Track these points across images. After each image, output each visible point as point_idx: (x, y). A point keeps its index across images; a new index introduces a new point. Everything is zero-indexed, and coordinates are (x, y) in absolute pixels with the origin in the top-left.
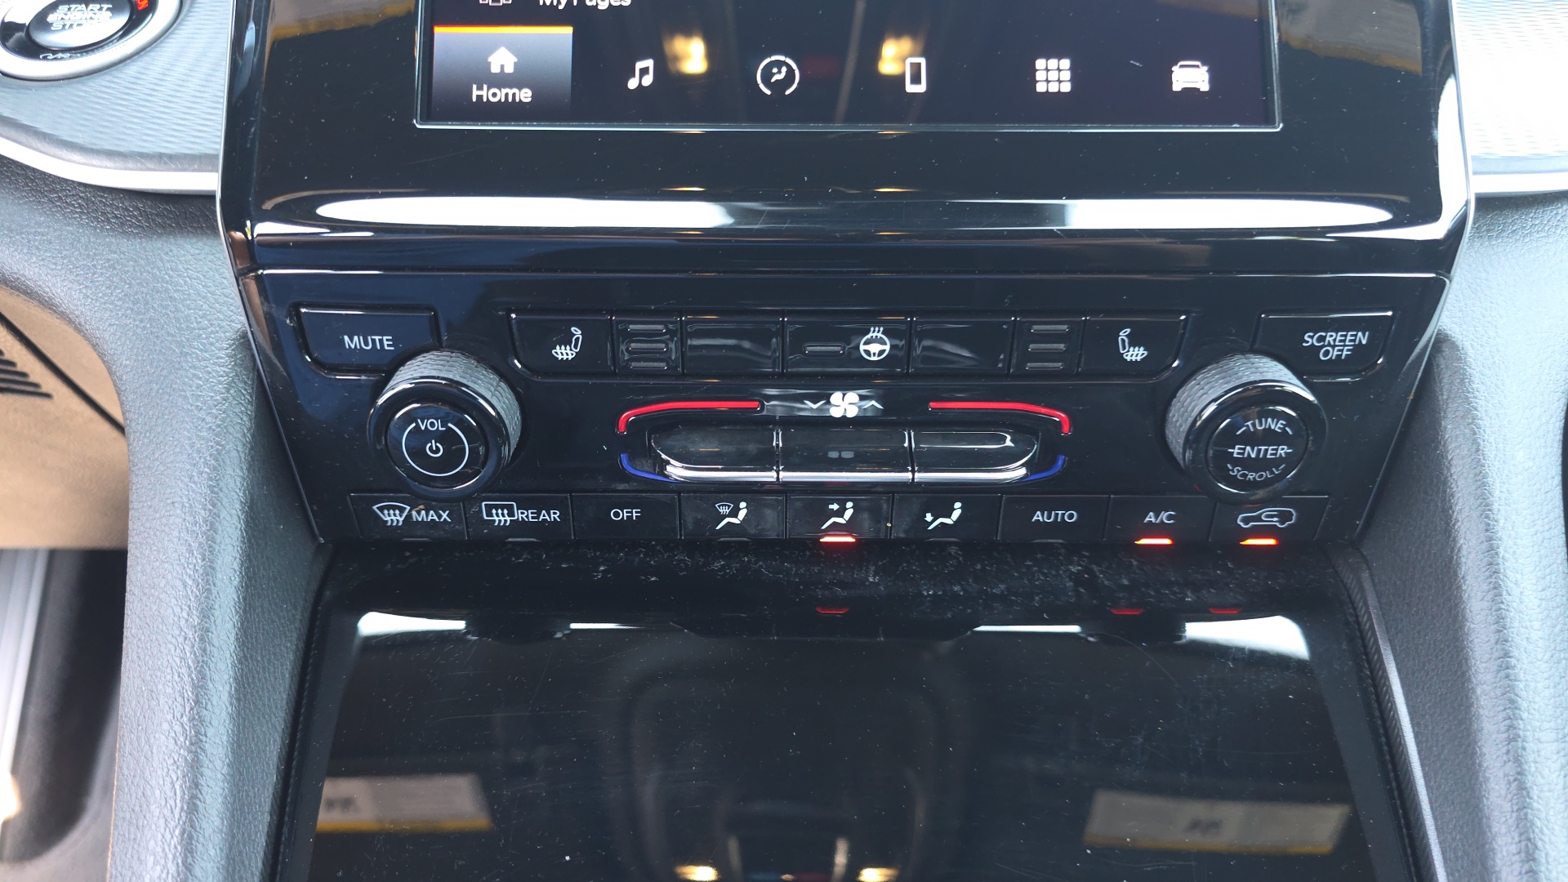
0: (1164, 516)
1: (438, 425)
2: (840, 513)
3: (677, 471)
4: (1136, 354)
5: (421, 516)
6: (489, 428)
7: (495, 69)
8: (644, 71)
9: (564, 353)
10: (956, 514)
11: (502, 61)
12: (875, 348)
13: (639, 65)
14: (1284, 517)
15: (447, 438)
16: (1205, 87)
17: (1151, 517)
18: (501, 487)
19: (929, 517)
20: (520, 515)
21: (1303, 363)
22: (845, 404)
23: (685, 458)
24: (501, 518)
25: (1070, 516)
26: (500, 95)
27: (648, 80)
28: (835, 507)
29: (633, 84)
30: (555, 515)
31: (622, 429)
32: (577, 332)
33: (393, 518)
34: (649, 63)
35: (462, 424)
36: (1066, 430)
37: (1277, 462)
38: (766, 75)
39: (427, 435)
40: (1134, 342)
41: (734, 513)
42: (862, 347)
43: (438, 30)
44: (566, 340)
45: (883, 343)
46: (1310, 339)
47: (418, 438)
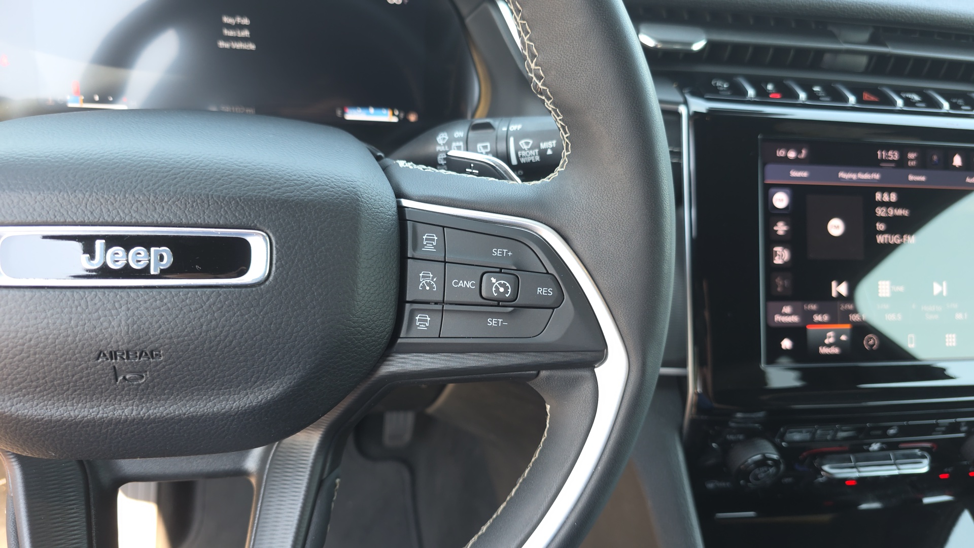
1: (764, 469)
12: (892, 431)
15: (766, 472)
38: (868, 341)
39: (760, 473)
47: (757, 474)
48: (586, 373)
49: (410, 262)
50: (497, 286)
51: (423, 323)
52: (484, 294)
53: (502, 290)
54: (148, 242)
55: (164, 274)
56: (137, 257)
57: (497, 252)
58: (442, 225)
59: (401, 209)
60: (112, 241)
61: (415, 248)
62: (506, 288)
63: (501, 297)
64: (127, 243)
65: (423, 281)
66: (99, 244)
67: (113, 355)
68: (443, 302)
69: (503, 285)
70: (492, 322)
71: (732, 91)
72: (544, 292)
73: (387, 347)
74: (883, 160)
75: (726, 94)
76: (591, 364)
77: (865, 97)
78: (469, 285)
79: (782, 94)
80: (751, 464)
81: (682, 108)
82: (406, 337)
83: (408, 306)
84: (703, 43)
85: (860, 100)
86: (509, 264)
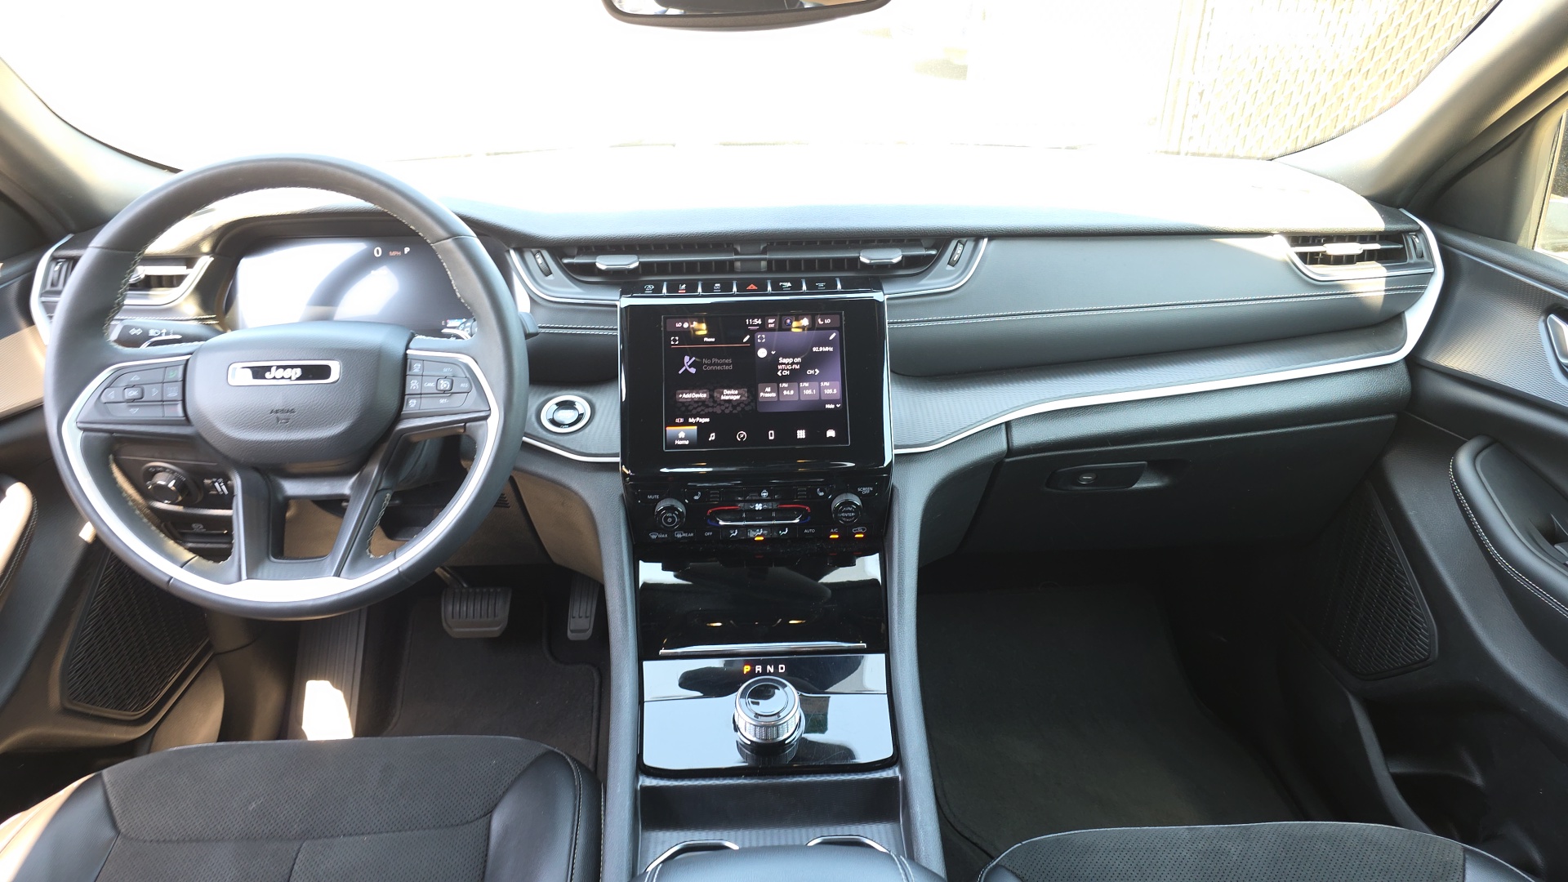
0: (835, 530)
1: (671, 515)
3: (721, 523)
4: (821, 494)
5: (660, 536)
6: (680, 515)
7: (680, 437)
8: (713, 436)
9: (696, 498)
10: (785, 531)
11: (682, 435)
12: (765, 494)
14: (863, 530)
15: (672, 517)
16: (834, 436)
17: (832, 531)
18: (681, 529)
19: (781, 532)
20: (684, 535)
21: (859, 495)
22: (759, 507)
23: (724, 520)
24: (679, 536)
25: (813, 531)
26: (682, 443)
27: (713, 438)
28: (758, 531)
29: (710, 439)
30: (692, 535)
31: (708, 514)
32: (699, 493)
33: (654, 537)
34: (714, 434)
35: (676, 514)
36: (809, 511)
37: (852, 517)
38: (739, 436)
39: (668, 517)
40: (821, 491)
41: (734, 532)
42: (762, 494)
43: (667, 428)
44: (696, 495)
46: (859, 490)
47: (666, 518)
48: (484, 423)
49: (407, 377)
50: (444, 385)
51: (412, 404)
52: (439, 388)
55: (298, 379)
56: (288, 373)
57: (445, 370)
58: (422, 360)
59: (406, 355)
60: (278, 367)
61: (410, 370)
62: (447, 385)
63: (445, 389)
64: (285, 367)
65: (413, 385)
66: (273, 369)
67: (277, 412)
68: (421, 394)
70: (442, 401)
71: (654, 291)
72: (465, 386)
73: (398, 417)
74: (749, 325)
75: (648, 292)
76: (485, 418)
77: (749, 288)
78: (432, 385)
79: (687, 290)
80: (662, 510)
81: (617, 303)
82: (405, 411)
83: (406, 397)
84: (637, 264)
85: (742, 289)
86: (450, 374)
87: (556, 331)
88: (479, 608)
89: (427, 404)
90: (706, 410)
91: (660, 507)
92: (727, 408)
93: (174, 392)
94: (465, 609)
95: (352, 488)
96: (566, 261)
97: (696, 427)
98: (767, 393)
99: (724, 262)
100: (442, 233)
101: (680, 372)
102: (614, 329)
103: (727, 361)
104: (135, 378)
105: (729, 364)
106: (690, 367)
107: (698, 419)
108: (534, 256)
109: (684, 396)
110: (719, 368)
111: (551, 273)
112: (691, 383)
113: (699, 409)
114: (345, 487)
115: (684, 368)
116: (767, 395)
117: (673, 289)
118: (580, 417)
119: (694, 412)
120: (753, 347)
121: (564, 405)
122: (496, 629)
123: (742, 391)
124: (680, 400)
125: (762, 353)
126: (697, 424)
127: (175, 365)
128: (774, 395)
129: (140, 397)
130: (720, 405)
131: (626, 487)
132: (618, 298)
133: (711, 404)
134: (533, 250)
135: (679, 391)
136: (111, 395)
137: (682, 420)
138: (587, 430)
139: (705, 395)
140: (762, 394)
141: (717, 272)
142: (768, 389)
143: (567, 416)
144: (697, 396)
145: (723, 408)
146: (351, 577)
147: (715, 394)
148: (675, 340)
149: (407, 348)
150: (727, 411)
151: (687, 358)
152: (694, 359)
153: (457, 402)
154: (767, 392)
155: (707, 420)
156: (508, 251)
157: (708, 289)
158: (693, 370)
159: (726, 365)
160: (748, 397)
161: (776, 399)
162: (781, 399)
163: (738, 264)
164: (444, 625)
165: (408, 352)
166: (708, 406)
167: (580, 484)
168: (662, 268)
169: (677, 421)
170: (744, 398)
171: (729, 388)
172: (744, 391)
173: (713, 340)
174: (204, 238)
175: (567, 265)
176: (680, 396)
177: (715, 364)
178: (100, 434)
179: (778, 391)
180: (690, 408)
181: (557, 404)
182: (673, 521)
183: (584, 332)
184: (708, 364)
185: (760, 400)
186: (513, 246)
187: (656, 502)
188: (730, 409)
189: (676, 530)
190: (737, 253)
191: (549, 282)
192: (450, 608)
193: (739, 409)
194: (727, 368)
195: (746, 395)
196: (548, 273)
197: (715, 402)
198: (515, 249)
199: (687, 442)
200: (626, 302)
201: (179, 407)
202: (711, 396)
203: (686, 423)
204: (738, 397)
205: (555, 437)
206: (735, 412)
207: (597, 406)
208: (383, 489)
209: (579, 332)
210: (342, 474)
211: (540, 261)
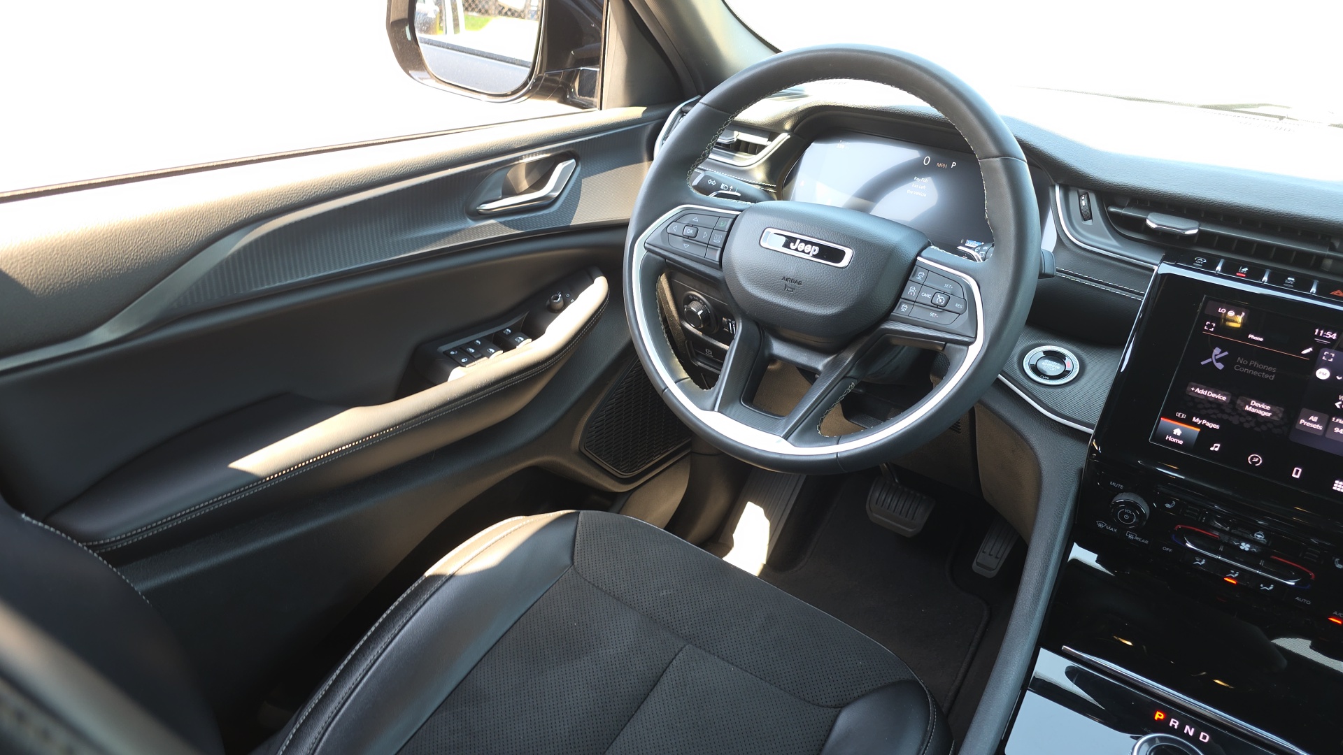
0: (1340, 614)
1: (1130, 512)
2: (1234, 574)
3: (1189, 545)
4: (1339, 566)
5: (1108, 528)
6: (1142, 515)
7: (1175, 433)
8: (1216, 447)
9: (1168, 506)
10: (1271, 588)
11: (1178, 432)
12: (1259, 536)
13: (1215, 445)
15: (1131, 515)
17: (1336, 613)
18: (1136, 531)
19: (1262, 586)
20: (1137, 538)
22: (1245, 546)
23: (1192, 543)
24: (1131, 537)
25: (1308, 602)
26: (1174, 440)
27: (1217, 449)
28: (1233, 572)
29: (1212, 449)
30: (1147, 542)
31: (1176, 528)
32: (1174, 503)
33: (1101, 525)
34: (1219, 445)
35: (1136, 513)
36: (1313, 578)
38: (1252, 458)
39: (1127, 513)
40: (1339, 562)
41: (1200, 562)
42: (1255, 535)
43: (1163, 419)
44: (1170, 504)
45: (1261, 535)
47: (1124, 513)
48: (965, 348)
49: (909, 281)
50: (940, 299)
51: (904, 308)
52: (933, 301)
53: (940, 301)
54: (813, 244)
55: (814, 256)
56: (809, 248)
57: (946, 286)
58: (928, 269)
59: (915, 260)
60: (802, 241)
61: (913, 276)
62: (942, 300)
63: (939, 304)
64: (806, 242)
65: (910, 290)
66: (798, 241)
67: (787, 280)
68: (915, 302)
69: (942, 299)
70: (932, 314)
71: (1204, 265)
72: (959, 306)
73: (887, 316)
74: (1318, 336)
75: (1197, 265)
76: (968, 344)
77: (1335, 293)
78: (929, 296)
79: (1248, 274)
80: (1121, 503)
81: (1156, 268)
82: (895, 313)
83: (901, 300)
84: (1195, 231)
85: (1324, 293)
86: (949, 291)
87: (1073, 279)
88: (901, 505)
89: (917, 313)
90: (1219, 415)
91: (1121, 499)
92: (1248, 421)
93: (718, 239)
94: (889, 501)
95: (825, 366)
96: (1112, 209)
97: (1199, 430)
98: (1312, 423)
99: (1310, 255)
100: (992, 149)
101: (1203, 363)
102: (1142, 295)
103: (1270, 369)
104: (696, 219)
105: (1271, 373)
106: (1218, 361)
107: (1204, 422)
108: (1080, 197)
109: (1198, 390)
110: (1255, 373)
111: (1091, 218)
112: (1211, 379)
113: (1210, 411)
114: (820, 363)
115: (1210, 360)
116: (1308, 424)
117: (1230, 271)
118: (1065, 373)
119: (1204, 412)
120: (1314, 362)
121: (1050, 355)
122: (910, 530)
123: (1276, 409)
124: (1190, 394)
125: (1323, 374)
126: (1202, 427)
127: (726, 217)
128: (1319, 427)
129: (694, 236)
130: (1240, 415)
131: (1088, 463)
132: (1158, 262)
133: (1228, 411)
134: (1081, 191)
135: (1193, 384)
136: (675, 228)
137: (1184, 416)
138: (1068, 389)
139: (1224, 398)
140: (1302, 421)
141: (1295, 264)
142: (1315, 419)
143: (1052, 367)
144: (1213, 395)
145: (1242, 420)
146: (796, 444)
147: (1239, 402)
148: (1210, 326)
149: (919, 254)
150: (1246, 425)
151: (1217, 351)
152: (1226, 353)
153: (946, 320)
154: (1311, 421)
155: (1217, 427)
156: (1054, 187)
157: (1277, 280)
158: (1220, 366)
159: (1268, 373)
160: (1282, 419)
161: (1321, 434)
162: (1327, 436)
163: (1329, 263)
164: (867, 507)
165: (919, 258)
166: (1223, 412)
167: (1039, 440)
168: (1224, 243)
169: (1178, 415)
170: (1275, 418)
171: (1260, 400)
172: (1280, 411)
173: (1261, 339)
174: (788, 117)
175: (1113, 215)
176: (1193, 389)
177: (1252, 367)
178: (658, 257)
179: (1328, 425)
180: (1200, 406)
181: (1045, 352)
182: (1131, 520)
183: (1104, 288)
184: (1242, 365)
185: (1297, 427)
186: (1061, 182)
187: (1119, 491)
188: (1252, 424)
189: (1130, 530)
190: (1332, 248)
191: (1087, 229)
192: (877, 494)
193: (1264, 428)
194: (1267, 376)
195: (1280, 415)
196: (1087, 216)
197: (1234, 409)
198: (1061, 186)
199: (1181, 442)
200: (1165, 268)
201: (718, 253)
202: (1232, 402)
203: (1188, 421)
204: (1269, 414)
205: (1031, 384)
206: (1257, 429)
207: (1089, 368)
208: (851, 377)
209: (1098, 286)
210: (822, 351)
211: (1084, 203)
